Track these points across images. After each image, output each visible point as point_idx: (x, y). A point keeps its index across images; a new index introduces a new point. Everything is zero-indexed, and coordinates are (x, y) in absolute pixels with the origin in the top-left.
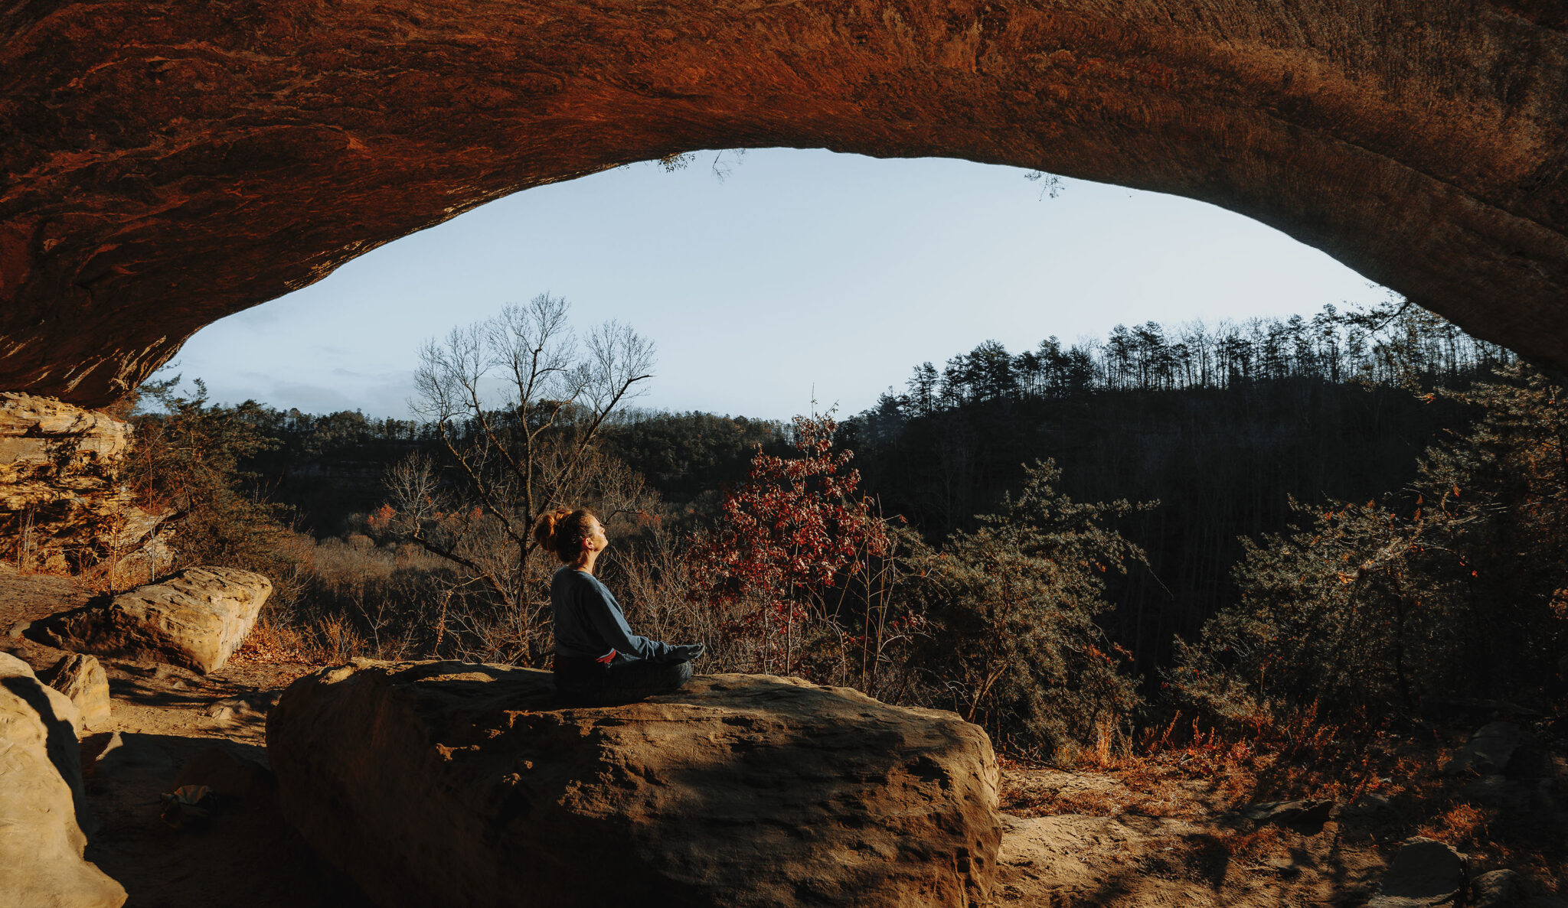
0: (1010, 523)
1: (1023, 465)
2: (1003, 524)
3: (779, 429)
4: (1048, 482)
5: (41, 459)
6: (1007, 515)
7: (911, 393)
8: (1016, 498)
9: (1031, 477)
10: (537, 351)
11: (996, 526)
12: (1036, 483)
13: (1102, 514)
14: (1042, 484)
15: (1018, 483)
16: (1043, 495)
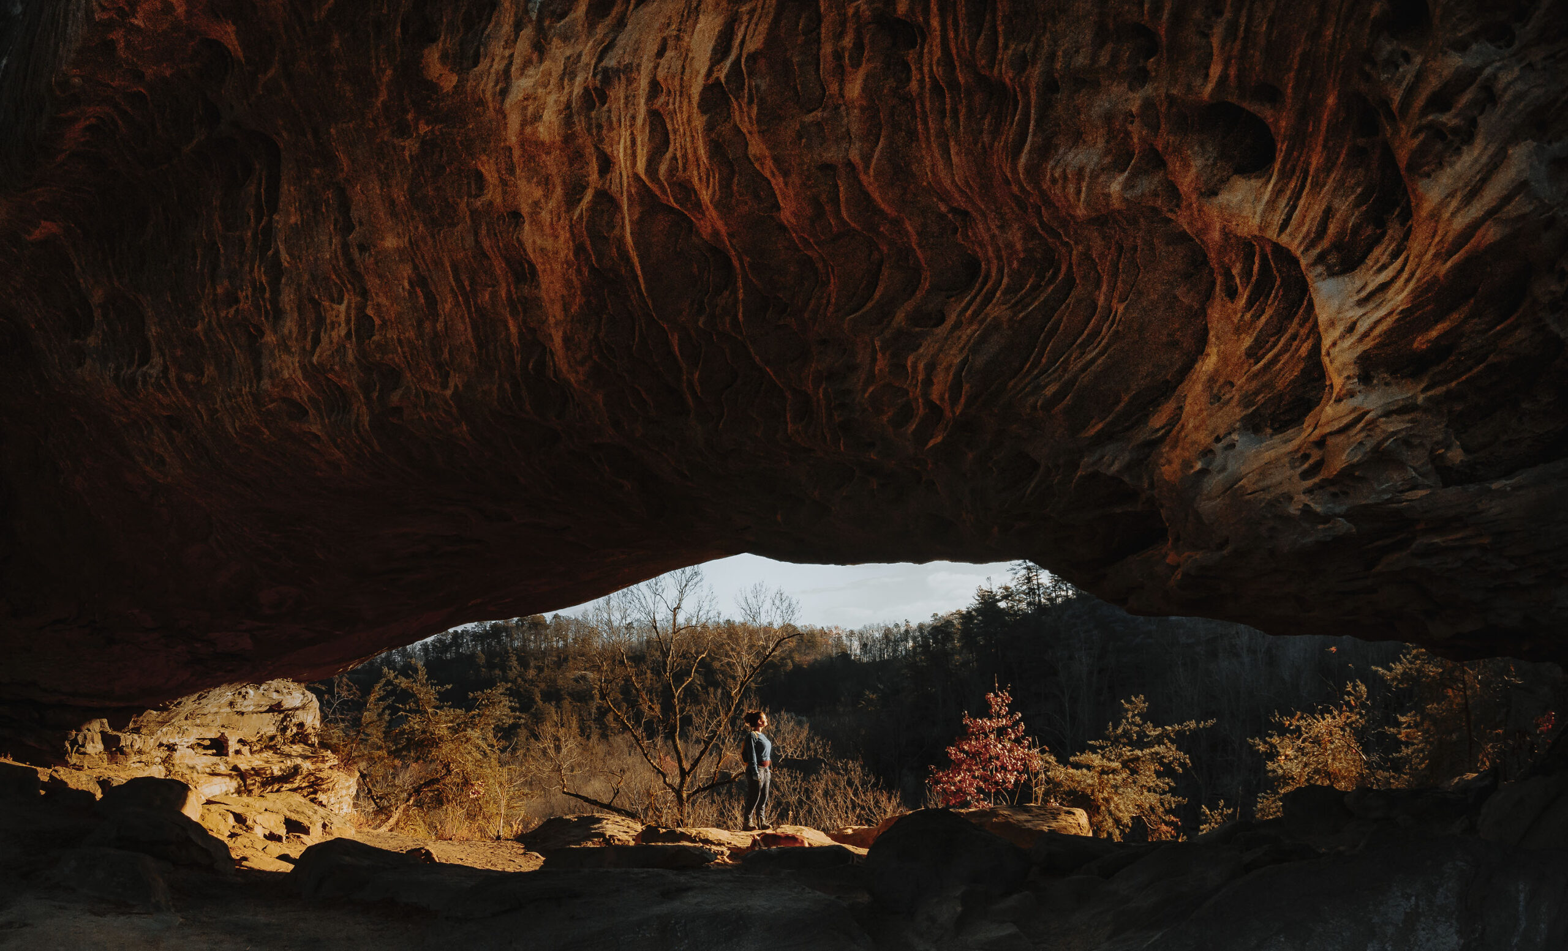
0: (1111, 746)
1: (1123, 701)
2: (1107, 747)
3: (839, 638)
4: (1139, 714)
5: (271, 730)
6: (1110, 740)
7: (1015, 583)
8: (1115, 727)
9: (1127, 710)
10: (675, 609)
11: (1102, 748)
12: (1130, 714)
13: (1177, 733)
14: (1133, 716)
15: (1118, 716)
16: (1134, 723)
